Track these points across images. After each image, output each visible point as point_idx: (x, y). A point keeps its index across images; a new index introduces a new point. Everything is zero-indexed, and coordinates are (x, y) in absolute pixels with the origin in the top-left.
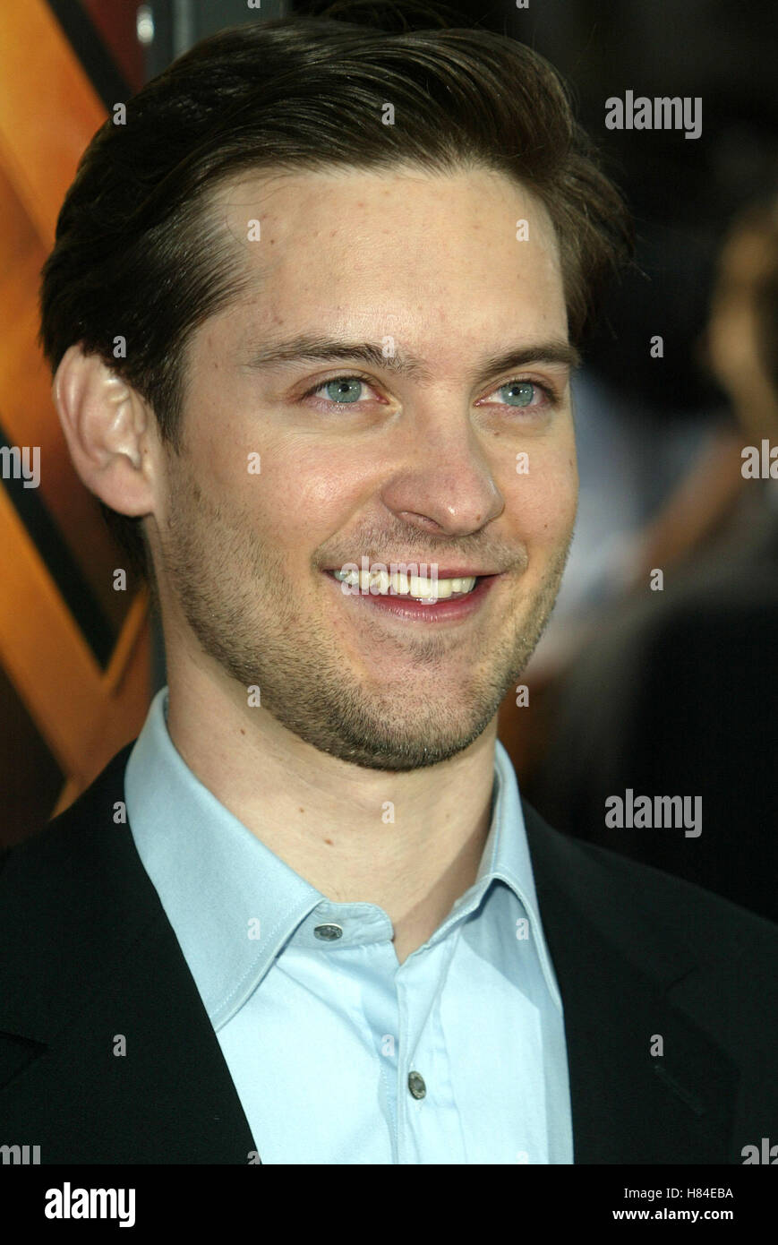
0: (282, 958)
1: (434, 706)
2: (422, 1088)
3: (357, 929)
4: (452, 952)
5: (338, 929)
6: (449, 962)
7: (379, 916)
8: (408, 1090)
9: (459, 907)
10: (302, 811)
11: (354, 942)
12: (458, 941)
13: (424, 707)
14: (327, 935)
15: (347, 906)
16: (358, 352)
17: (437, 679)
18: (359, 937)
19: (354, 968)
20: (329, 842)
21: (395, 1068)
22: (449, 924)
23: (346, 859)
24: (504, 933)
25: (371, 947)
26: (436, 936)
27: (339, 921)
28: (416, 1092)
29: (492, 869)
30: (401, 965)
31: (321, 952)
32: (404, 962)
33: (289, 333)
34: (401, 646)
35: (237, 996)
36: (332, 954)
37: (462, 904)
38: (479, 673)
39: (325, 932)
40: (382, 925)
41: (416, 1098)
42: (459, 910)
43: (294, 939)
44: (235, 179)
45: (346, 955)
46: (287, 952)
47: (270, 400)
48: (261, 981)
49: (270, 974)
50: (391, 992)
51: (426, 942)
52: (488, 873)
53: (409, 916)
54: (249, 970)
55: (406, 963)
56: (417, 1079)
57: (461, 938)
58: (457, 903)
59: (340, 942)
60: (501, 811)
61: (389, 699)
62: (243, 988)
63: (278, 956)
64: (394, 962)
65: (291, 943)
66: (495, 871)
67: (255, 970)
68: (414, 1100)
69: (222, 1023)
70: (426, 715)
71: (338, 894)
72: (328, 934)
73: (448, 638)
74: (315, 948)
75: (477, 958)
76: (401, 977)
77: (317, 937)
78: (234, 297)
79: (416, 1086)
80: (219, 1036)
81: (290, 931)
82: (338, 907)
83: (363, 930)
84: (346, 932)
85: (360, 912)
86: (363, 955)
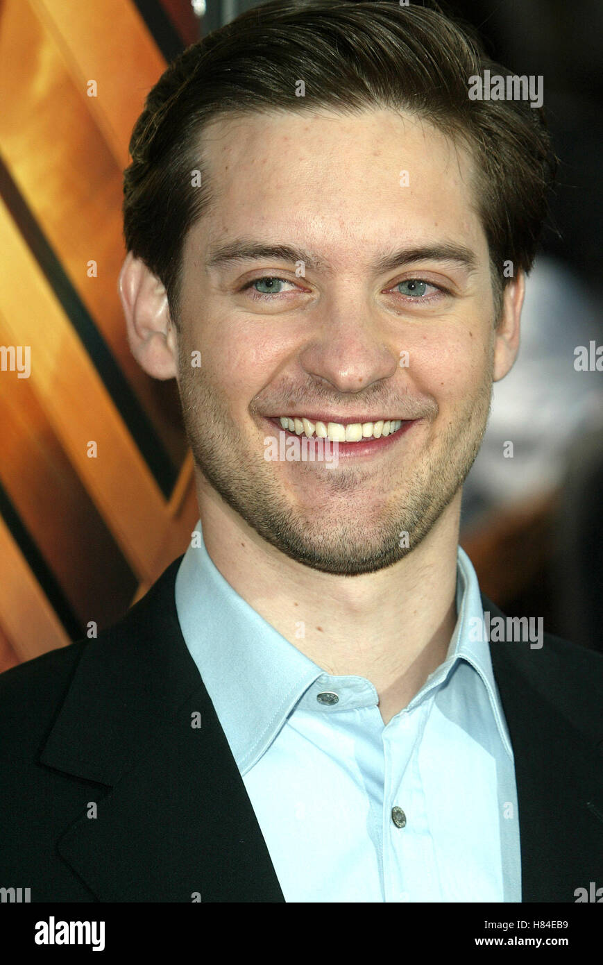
0: (292, 718)
1: (348, 526)
2: (403, 819)
3: (350, 697)
4: (427, 716)
5: (335, 696)
6: (425, 723)
7: (367, 686)
8: (392, 822)
9: (431, 680)
10: (296, 605)
11: (348, 708)
12: (432, 707)
13: (339, 525)
14: (326, 701)
15: (342, 678)
16: (276, 252)
17: (350, 505)
18: (353, 703)
19: (350, 727)
20: (319, 629)
21: (381, 804)
22: (422, 693)
23: (335, 643)
24: (469, 701)
25: (362, 711)
26: (413, 702)
27: (335, 690)
28: (398, 823)
29: (456, 651)
30: (386, 725)
31: (324, 714)
32: (387, 724)
33: (230, 239)
34: (320, 478)
35: (258, 748)
36: (333, 716)
37: (433, 678)
38: (393, 500)
39: (325, 698)
40: (370, 694)
41: (399, 827)
42: (431, 682)
43: (300, 704)
44: (214, 120)
45: (343, 717)
46: (296, 713)
47: (223, 289)
48: (276, 737)
49: (283, 731)
50: (379, 746)
51: (406, 708)
52: (453, 653)
53: (392, 688)
54: (267, 728)
55: (390, 724)
56: (398, 812)
57: (434, 704)
58: (430, 677)
59: (337, 706)
60: (465, 606)
61: (311, 519)
62: (262, 742)
63: (288, 717)
64: (380, 722)
65: (299, 707)
66: (459, 652)
67: (272, 728)
68: (397, 828)
69: (246, 770)
70: (340, 532)
71: (332, 670)
72: (328, 699)
73: (359, 472)
74: (319, 711)
75: (447, 719)
76: (388, 734)
77: (320, 702)
78: (203, 211)
79: (398, 817)
80: (244, 779)
81: (297, 698)
82: (335, 679)
83: (355, 697)
84: (342, 699)
85: (351, 683)
86: (355, 717)
